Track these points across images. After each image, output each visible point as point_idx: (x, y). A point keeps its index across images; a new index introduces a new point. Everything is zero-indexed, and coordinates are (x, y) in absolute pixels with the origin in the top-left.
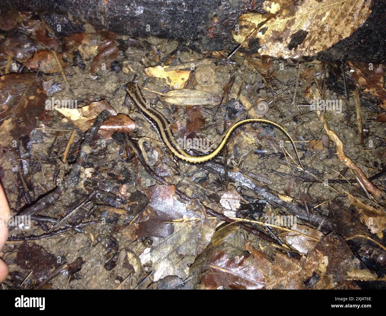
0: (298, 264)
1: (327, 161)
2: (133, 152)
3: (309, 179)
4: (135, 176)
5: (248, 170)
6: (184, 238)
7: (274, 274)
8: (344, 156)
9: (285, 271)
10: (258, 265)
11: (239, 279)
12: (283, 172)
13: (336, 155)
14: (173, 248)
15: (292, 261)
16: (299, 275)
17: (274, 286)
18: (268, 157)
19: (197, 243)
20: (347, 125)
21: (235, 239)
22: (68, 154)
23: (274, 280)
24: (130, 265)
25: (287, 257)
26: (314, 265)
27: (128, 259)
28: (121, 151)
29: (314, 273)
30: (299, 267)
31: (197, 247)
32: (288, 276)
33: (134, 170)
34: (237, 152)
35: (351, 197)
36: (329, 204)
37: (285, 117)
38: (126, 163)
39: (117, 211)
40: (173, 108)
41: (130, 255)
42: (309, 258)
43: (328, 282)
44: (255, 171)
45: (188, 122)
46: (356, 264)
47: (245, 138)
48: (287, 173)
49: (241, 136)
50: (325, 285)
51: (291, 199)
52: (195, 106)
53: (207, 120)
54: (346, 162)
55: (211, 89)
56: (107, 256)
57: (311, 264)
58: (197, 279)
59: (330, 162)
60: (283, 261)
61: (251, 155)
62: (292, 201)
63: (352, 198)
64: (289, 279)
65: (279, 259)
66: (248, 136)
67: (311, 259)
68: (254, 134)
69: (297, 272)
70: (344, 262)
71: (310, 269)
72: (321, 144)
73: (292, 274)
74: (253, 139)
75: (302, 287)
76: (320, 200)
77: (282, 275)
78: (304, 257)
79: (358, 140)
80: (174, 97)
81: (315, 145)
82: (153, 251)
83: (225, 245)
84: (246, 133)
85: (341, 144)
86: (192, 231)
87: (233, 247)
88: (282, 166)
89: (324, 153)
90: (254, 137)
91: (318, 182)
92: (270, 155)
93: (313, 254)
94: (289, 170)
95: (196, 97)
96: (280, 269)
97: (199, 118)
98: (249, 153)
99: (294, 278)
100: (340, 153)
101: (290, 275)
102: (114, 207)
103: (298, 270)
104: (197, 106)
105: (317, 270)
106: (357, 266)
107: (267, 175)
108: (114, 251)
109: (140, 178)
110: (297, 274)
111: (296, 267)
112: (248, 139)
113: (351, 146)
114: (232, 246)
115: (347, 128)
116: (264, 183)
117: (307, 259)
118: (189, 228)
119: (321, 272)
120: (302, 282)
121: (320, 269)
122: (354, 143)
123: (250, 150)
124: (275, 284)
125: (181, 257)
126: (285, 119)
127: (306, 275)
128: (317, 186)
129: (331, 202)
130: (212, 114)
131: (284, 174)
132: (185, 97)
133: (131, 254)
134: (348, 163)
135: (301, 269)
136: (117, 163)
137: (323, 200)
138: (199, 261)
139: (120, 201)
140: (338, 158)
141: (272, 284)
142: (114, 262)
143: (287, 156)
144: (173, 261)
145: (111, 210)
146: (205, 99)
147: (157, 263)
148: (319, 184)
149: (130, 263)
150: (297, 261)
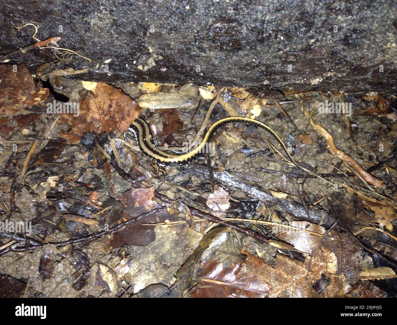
0: (302, 267)
1: (319, 156)
2: (104, 157)
3: (302, 175)
4: (107, 184)
5: (235, 170)
6: (168, 246)
7: (277, 279)
8: (336, 148)
9: (289, 276)
10: (257, 271)
11: (237, 291)
12: (273, 169)
13: (327, 149)
14: (156, 257)
15: (296, 263)
16: (306, 278)
17: (279, 294)
18: (255, 155)
19: (184, 251)
20: (334, 120)
21: (227, 245)
22: (28, 164)
23: (278, 287)
24: (103, 281)
25: (289, 259)
26: (322, 266)
27: (102, 274)
28: (90, 158)
29: (323, 275)
30: (304, 269)
31: (184, 255)
32: (293, 281)
33: (106, 177)
34: (220, 152)
35: (350, 189)
36: (328, 200)
37: (268, 116)
38: (97, 170)
39: (87, 222)
40: (147, 114)
41: (103, 269)
42: (315, 258)
43: (341, 286)
44: (243, 169)
45: (165, 125)
46: (368, 262)
47: (228, 137)
48: (278, 170)
49: (224, 136)
50: (338, 290)
51: (286, 195)
52: (171, 109)
53: (185, 123)
54: (339, 154)
55: (187, 92)
56: (76, 275)
57: (318, 265)
58: (185, 284)
59: (322, 157)
60: (285, 263)
61: (236, 154)
62: (287, 197)
63: (352, 191)
64: (294, 284)
65: (281, 261)
66: (232, 136)
67: (317, 260)
68: (238, 133)
69: (304, 276)
70: (355, 256)
71: (318, 272)
72: (310, 138)
73: (298, 278)
74: (237, 139)
75: (311, 293)
76: (317, 197)
77: (286, 281)
78: (309, 258)
79: (348, 135)
80: (148, 101)
81: (303, 140)
82: (132, 262)
83: (217, 253)
84: (229, 133)
85: (331, 137)
86: (177, 238)
87: (226, 254)
88: (271, 164)
89: (314, 148)
90: (238, 136)
91: (312, 177)
92: (256, 153)
93: (318, 254)
94: (279, 167)
95: (171, 100)
96: (283, 273)
97: (176, 121)
98: (234, 152)
99: (301, 283)
100: (331, 146)
101: (296, 279)
102: (83, 216)
103: (304, 274)
104: (173, 109)
105: (326, 272)
106: (370, 265)
107: (257, 173)
108: (84, 268)
109: (113, 185)
110: (303, 278)
111: (301, 270)
112: (231, 139)
113: (341, 142)
114: (225, 252)
115: (335, 124)
116: (254, 181)
117: (313, 260)
118: (173, 235)
119: (330, 274)
120: (310, 288)
121: (328, 270)
122: (344, 138)
123: (235, 150)
124: (280, 291)
125: (165, 268)
126: (268, 118)
127: (313, 278)
128: (312, 182)
129: (329, 198)
130: (191, 117)
131: (275, 171)
132: (159, 100)
133: (104, 267)
134: (341, 155)
135: (307, 272)
136: (86, 170)
137: (320, 197)
138: (187, 265)
139: (90, 210)
140: (329, 152)
141: (276, 292)
142: (84, 280)
143: (276, 153)
144: (156, 272)
145: (80, 220)
146: (181, 102)
147: (137, 276)
148: (314, 179)
149: (104, 279)
150: (301, 263)
